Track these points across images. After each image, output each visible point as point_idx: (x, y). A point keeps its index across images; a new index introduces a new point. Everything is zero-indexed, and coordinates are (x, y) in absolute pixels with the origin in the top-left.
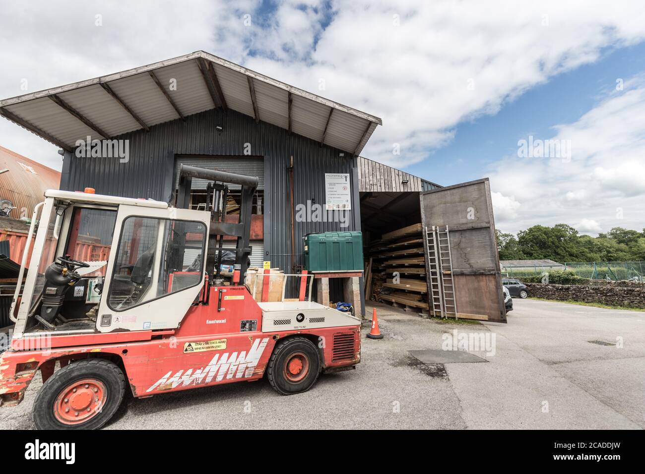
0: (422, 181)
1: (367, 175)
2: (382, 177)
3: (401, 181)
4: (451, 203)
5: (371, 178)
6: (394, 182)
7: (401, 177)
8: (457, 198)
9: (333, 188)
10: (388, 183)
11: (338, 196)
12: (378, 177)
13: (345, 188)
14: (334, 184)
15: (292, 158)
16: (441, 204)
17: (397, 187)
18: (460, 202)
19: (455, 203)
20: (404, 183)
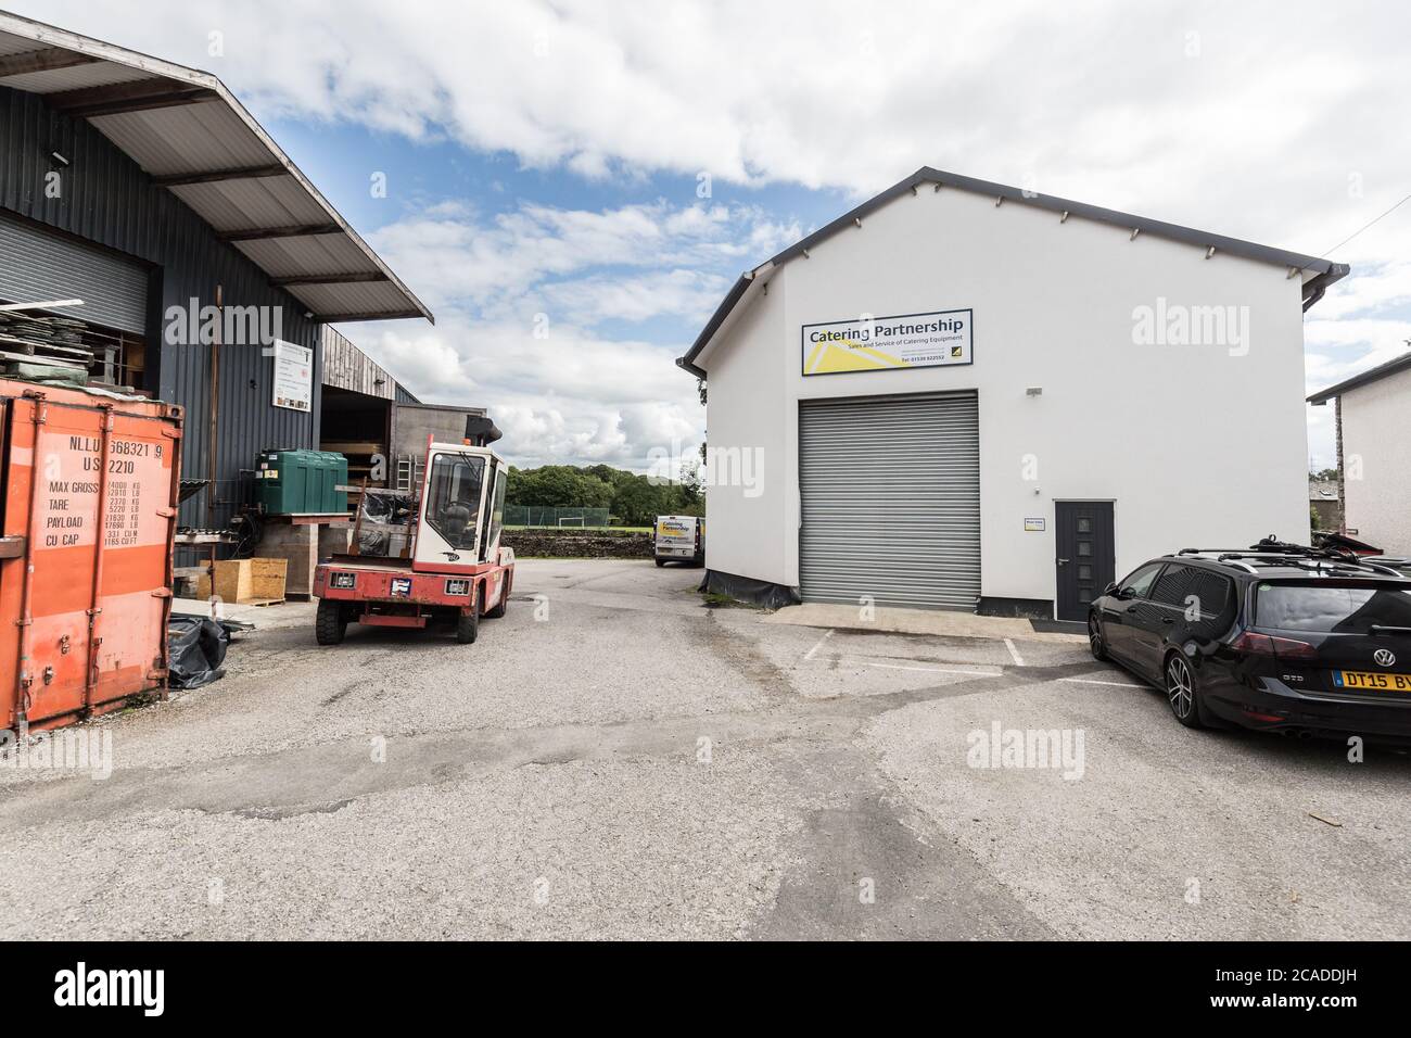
0: (397, 384)
1: (333, 358)
2: (352, 367)
3: (374, 380)
4: (437, 427)
5: (338, 362)
6: (365, 378)
7: (374, 373)
8: (446, 423)
9: (287, 369)
10: (358, 380)
11: (295, 385)
12: (347, 366)
13: (304, 373)
14: (289, 362)
15: (220, 290)
16: (422, 425)
17: (368, 389)
18: (448, 429)
19: (443, 428)
20: (378, 383)
